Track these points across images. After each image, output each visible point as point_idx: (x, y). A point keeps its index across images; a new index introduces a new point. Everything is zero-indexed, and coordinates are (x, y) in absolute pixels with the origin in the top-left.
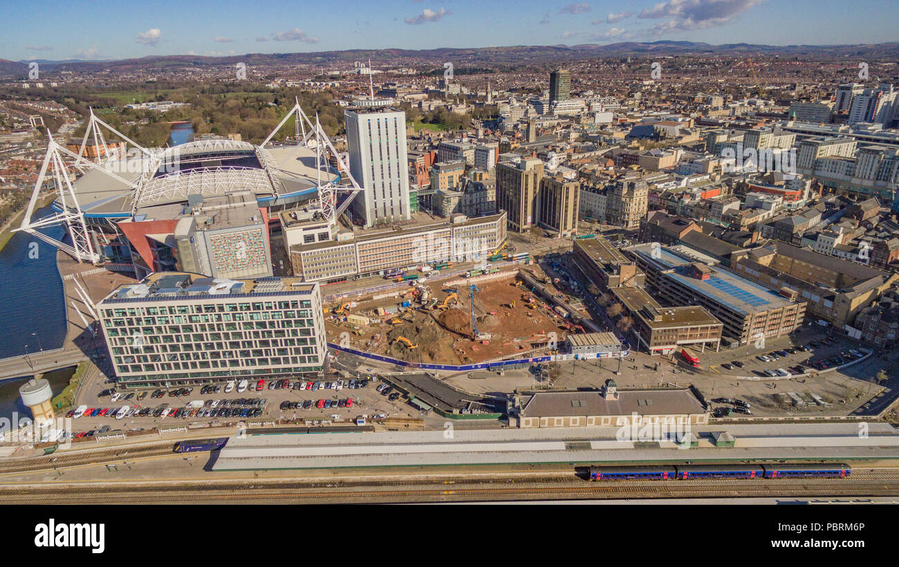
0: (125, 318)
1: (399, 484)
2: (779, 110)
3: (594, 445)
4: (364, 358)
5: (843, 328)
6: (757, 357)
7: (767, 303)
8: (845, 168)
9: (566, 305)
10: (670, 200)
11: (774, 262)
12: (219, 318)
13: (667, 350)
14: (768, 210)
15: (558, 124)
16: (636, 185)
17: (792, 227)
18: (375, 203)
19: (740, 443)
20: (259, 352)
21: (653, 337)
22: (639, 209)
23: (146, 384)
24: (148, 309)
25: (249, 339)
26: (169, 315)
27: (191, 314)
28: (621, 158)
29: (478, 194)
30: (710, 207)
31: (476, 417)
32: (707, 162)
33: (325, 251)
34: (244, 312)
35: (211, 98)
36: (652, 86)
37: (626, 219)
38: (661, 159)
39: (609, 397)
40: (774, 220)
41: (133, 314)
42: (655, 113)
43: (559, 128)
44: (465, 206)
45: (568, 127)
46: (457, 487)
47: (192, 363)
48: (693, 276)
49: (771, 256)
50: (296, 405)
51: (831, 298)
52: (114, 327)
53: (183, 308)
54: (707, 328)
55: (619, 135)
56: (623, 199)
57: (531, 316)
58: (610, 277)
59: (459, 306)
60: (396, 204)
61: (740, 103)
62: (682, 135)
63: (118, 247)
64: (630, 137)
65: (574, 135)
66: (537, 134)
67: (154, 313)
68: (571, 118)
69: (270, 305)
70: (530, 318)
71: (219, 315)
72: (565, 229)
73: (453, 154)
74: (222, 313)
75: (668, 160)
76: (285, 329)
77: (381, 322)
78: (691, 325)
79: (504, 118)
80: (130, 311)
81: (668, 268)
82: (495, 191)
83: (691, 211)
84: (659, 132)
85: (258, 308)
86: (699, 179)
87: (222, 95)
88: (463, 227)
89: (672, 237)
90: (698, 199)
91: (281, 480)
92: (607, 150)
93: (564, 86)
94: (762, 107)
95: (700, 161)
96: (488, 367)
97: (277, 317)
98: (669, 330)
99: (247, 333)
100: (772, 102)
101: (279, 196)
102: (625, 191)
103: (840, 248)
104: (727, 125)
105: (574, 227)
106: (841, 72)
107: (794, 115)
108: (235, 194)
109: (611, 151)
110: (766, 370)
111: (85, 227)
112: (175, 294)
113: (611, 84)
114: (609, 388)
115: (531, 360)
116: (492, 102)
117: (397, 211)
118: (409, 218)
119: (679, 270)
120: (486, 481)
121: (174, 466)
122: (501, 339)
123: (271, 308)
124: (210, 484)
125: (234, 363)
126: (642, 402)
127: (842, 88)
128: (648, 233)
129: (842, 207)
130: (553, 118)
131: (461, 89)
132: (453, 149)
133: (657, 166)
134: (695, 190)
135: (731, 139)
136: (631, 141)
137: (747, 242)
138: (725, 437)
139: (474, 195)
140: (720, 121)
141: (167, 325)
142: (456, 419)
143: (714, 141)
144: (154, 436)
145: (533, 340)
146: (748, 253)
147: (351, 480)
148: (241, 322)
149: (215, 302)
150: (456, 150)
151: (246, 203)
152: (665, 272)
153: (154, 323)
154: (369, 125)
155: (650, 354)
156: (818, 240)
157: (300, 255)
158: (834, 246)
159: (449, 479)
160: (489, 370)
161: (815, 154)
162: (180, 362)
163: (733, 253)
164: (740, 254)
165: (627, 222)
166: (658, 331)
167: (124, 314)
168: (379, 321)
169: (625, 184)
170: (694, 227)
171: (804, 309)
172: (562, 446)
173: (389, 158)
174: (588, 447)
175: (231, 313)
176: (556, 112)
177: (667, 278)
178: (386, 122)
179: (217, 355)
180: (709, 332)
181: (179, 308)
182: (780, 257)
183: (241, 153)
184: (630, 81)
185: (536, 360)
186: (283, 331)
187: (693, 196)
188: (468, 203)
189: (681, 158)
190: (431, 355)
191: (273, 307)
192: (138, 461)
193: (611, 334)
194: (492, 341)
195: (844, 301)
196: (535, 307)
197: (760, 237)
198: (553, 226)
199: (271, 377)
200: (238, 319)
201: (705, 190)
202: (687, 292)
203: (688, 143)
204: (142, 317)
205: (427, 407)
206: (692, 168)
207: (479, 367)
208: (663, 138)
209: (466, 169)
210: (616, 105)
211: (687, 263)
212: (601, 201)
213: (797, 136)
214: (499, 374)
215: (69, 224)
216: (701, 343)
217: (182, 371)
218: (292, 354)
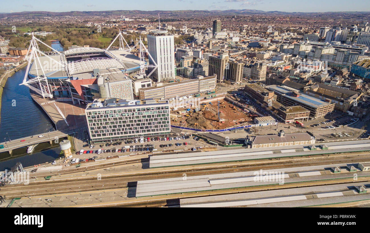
0: (96, 115)
1: (217, 169)
2: (299, 37)
3: (282, 151)
4: (181, 129)
5: (347, 112)
6: (321, 123)
7: (322, 104)
8: (332, 58)
9: (248, 108)
10: (273, 70)
11: (318, 90)
12: (133, 114)
13: (291, 121)
14: (309, 73)
15: (219, 42)
16: (263, 64)
17: (321, 78)
18: (162, 72)
19: (330, 148)
20: (147, 127)
21: (287, 117)
22: (263, 73)
23: (102, 141)
24: (105, 111)
25: (144, 122)
26: (114, 114)
27: (122, 113)
28: (249, 55)
29: (201, 68)
30: (289, 72)
31: (235, 146)
32: (283, 56)
33: (154, 90)
34: (143, 112)
35: (63, 30)
36: (248, 27)
37: (259, 77)
38: (265, 55)
39: (282, 136)
40: (314, 76)
41: (100, 114)
42: (254, 38)
43: (219, 43)
44: (196, 73)
45: (223, 43)
46: (238, 168)
47: (121, 133)
48: (293, 96)
49: (317, 88)
50: (166, 146)
51: (342, 101)
52: (91, 119)
53: (119, 111)
54: (305, 113)
55: (245, 46)
56: (258, 70)
57: (236, 112)
58: (265, 97)
59: (209, 110)
60: (170, 72)
61: (285, 34)
62: (269, 46)
63: (62, 91)
64: (249, 47)
65: (226, 46)
66: (213, 46)
67: (108, 113)
68: (223, 39)
69: (153, 109)
70: (236, 113)
71: (133, 113)
72: (238, 81)
73: (183, 53)
74: (134, 112)
75: (267, 55)
76: (158, 118)
77: (182, 116)
78: (299, 112)
79: (197, 39)
80: (98, 112)
81: (283, 93)
82: (208, 67)
83: (282, 74)
84: (261, 45)
85: (148, 110)
86: (280, 62)
87: (68, 29)
88: (203, 81)
89: (280, 83)
90: (283, 70)
91: (174, 170)
92: (243, 52)
93: (219, 27)
94: (293, 36)
95: (280, 55)
96: (229, 130)
97: (155, 113)
98: (292, 114)
99: (143, 120)
100: (296, 34)
101: (127, 69)
102: (258, 66)
103: (338, 85)
104: (283, 42)
105: (241, 80)
106: (315, 23)
107: (307, 39)
108: (111, 69)
109: (245, 52)
110: (326, 126)
111: (47, 83)
112: (115, 106)
113: (231, 26)
114: (282, 133)
115: (244, 127)
116: (188, 33)
117: (170, 76)
118: (174, 78)
119: (287, 94)
120: (248, 166)
121: (130, 168)
122: (228, 121)
123: (153, 110)
124: (148, 173)
125: (138, 132)
126: (293, 137)
127: (321, 29)
128: (269, 82)
129: (334, 72)
130: (216, 39)
131: (172, 28)
132: (183, 51)
133: (263, 58)
134: (281, 66)
135: (289, 47)
136: (251, 48)
137: (307, 84)
138: (325, 146)
139: (199, 69)
140: (280, 41)
141: (113, 118)
142: (228, 147)
143: (283, 48)
144: (117, 159)
145: (240, 121)
146: (309, 87)
147: (200, 169)
148: (141, 115)
149: (132, 108)
150: (185, 52)
151: (117, 72)
152: (283, 95)
153: (108, 117)
154: (160, 41)
155: (285, 123)
156: (331, 82)
157: (144, 92)
158: (337, 85)
159: (234, 166)
160: (231, 131)
161: (321, 52)
162: (116, 132)
163: (304, 87)
164: (307, 88)
165: (259, 78)
166: (288, 115)
167: (96, 114)
168: (181, 116)
169: (259, 64)
170: (287, 79)
171: (334, 106)
172: (271, 152)
173: (167, 54)
174: (280, 152)
175: (138, 112)
176: (216, 37)
177: (284, 97)
178: (167, 40)
179: (131, 129)
180: (305, 114)
181: (118, 111)
182: (320, 89)
183: (98, 53)
184: (238, 25)
185: (246, 127)
186: (157, 119)
187: (281, 68)
188: (197, 72)
189: (271, 55)
190: (205, 127)
191: (154, 109)
192: (116, 167)
193: (271, 117)
194: (225, 122)
195: (347, 103)
196: (236, 109)
197: (311, 82)
198: (233, 80)
199: (151, 136)
200: (140, 114)
201: (285, 66)
202: (292, 101)
203: (272, 49)
204: (103, 114)
205: (217, 144)
206: (277, 58)
207: (227, 130)
208: (262, 47)
209: (194, 59)
210: (238, 34)
211: (289, 92)
212: (248, 70)
213: (313, 46)
214: (235, 132)
215: (39, 81)
216: (302, 119)
217: (117, 136)
218: (159, 127)
